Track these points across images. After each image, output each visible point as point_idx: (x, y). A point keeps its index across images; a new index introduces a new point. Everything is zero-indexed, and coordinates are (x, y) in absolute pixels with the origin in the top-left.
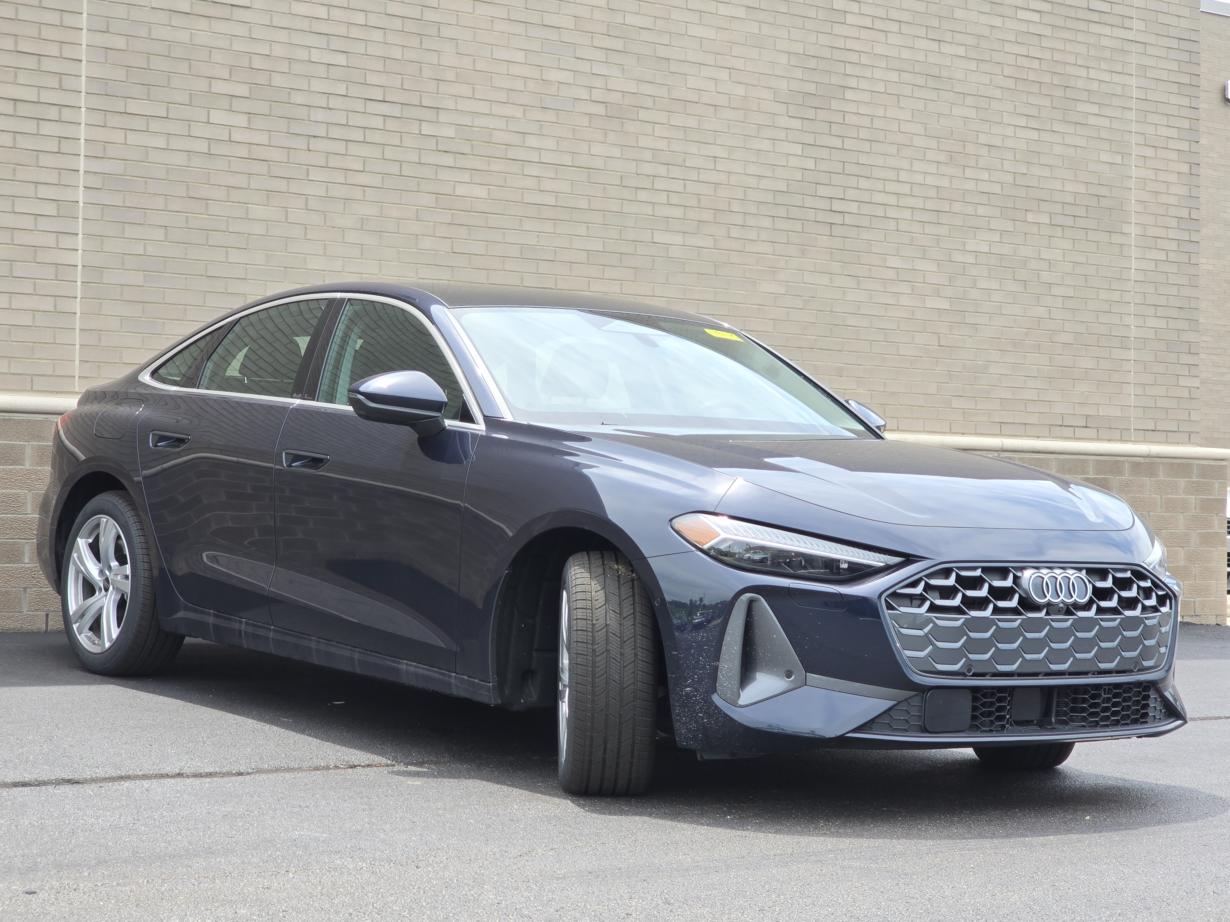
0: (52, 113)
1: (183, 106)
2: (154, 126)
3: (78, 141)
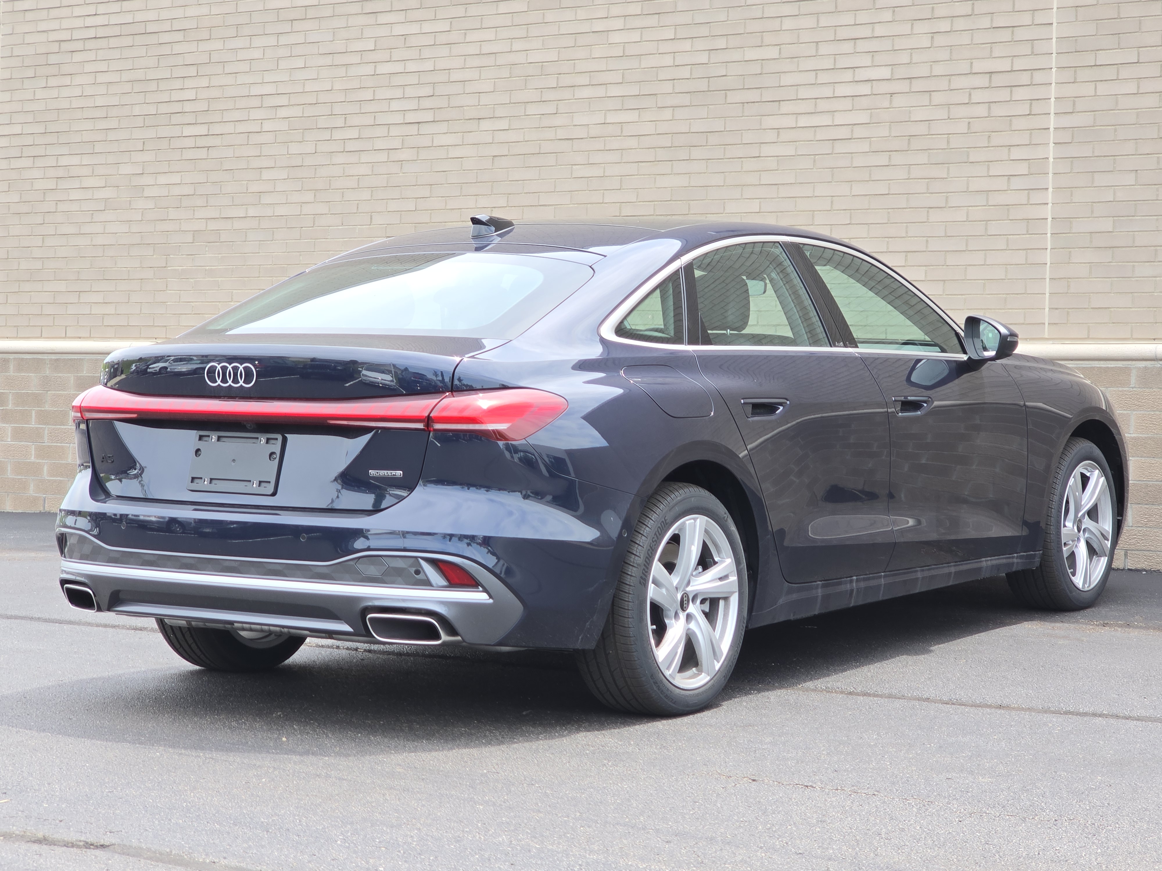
0: (1025, 78)
1: (1155, 48)
2: (1125, 73)
3: (1049, 101)
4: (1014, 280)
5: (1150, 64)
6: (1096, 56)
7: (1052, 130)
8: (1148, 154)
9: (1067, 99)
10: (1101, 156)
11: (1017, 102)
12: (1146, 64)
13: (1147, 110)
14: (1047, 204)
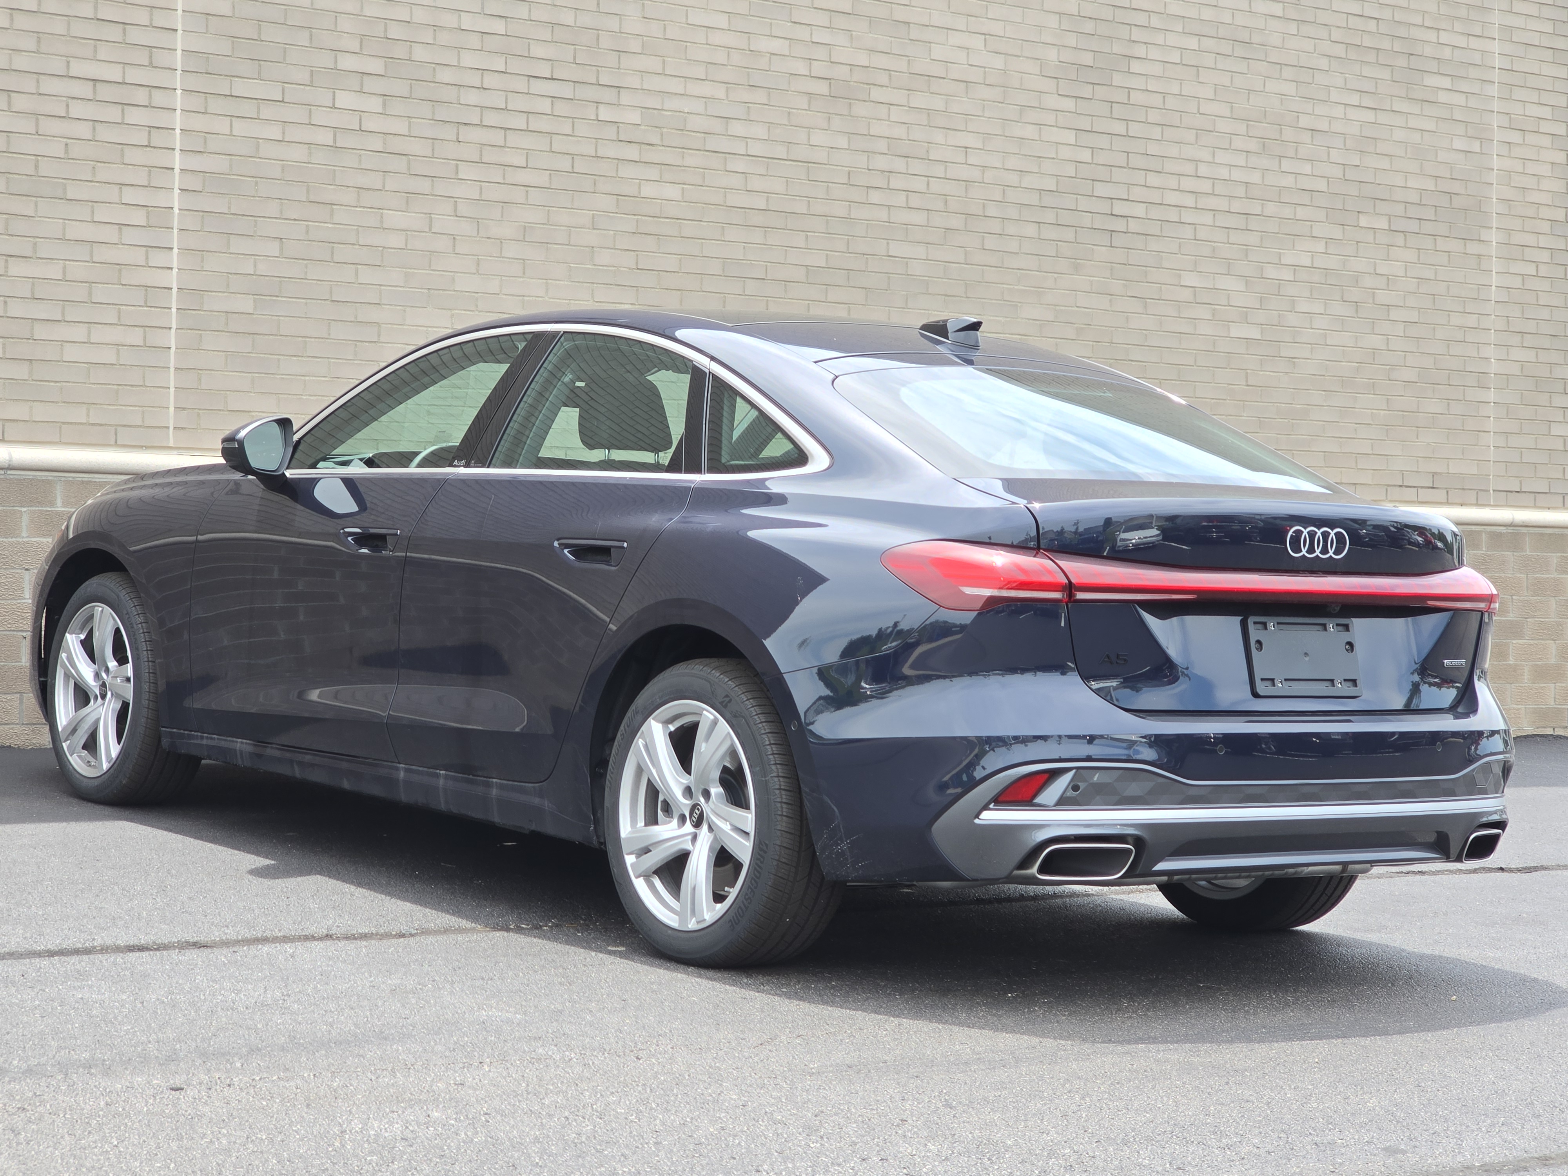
0: (141, 97)
1: (302, 87)
2: (267, 112)
3: (173, 132)
4: (128, 367)
5: (296, 106)
6: (231, 83)
7: (177, 170)
8: (295, 220)
9: (195, 133)
10: (239, 215)
11: (130, 126)
12: (291, 105)
13: (294, 164)
14: (172, 269)
